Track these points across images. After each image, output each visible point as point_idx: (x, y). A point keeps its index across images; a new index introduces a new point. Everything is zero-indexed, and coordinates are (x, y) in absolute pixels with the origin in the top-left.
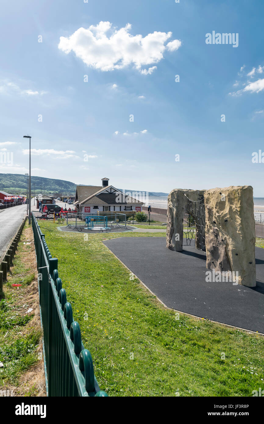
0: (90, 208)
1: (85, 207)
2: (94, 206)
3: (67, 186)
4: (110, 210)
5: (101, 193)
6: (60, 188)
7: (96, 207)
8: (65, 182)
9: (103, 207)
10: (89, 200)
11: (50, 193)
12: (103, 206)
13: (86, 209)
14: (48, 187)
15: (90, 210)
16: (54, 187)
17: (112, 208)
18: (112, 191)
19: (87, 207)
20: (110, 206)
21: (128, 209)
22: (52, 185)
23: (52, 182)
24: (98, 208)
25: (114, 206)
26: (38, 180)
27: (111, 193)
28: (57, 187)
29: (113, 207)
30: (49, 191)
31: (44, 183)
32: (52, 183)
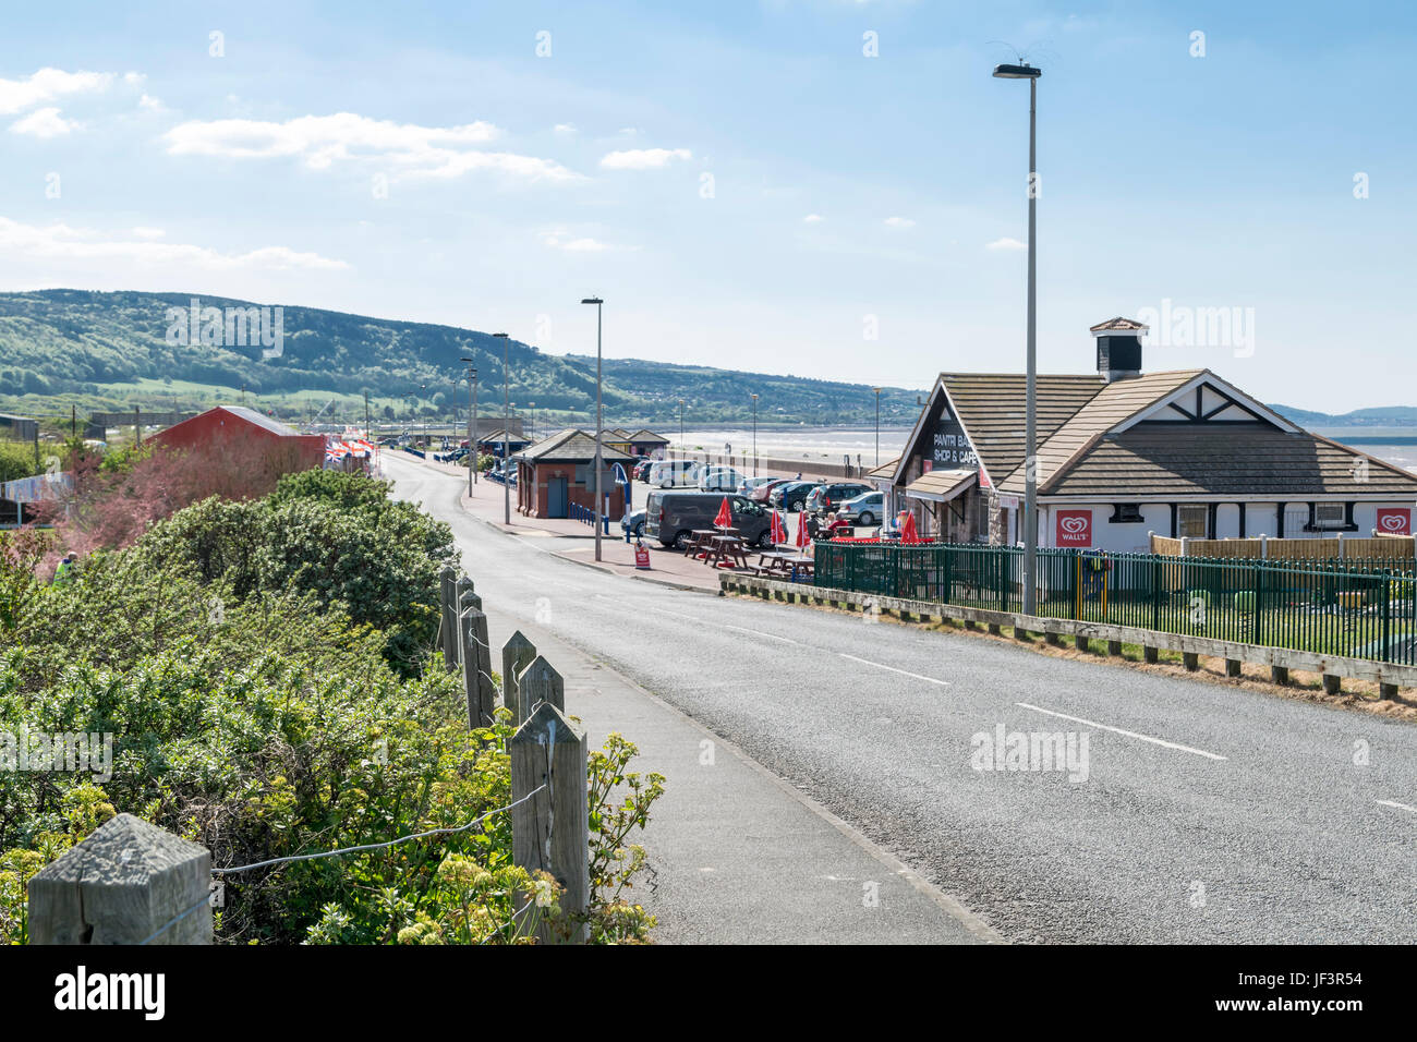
0: (1088, 515)
1: (1061, 514)
2: (1117, 505)
3: (490, 365)
4: (1213, 535)
5: (1143, 422)
6: (446, 380)
7: (1126, 513)
8: (478, 338)
9: (1168, 509)
10: (1079, 463)
11: (388, 412)
12: (1173, 506)
13: (1067, 522)
14: (370, 369)
15: (1088, 531)
16: (406, 373)
17: (1227, 517)
18: (1211, 402)
19: (1074, 514)
20: (1213, 506)
21: (1328, 523)
22: (395, 361)
23: (396, 338)
24: (1141, 520)
25: (1242, 505)
26: (309, 332)
27: (1199, 420)
28: (428, 372)
29: (1237, 509)
30: (384, 402)
31: (343, 350)
32: (395, 350)
